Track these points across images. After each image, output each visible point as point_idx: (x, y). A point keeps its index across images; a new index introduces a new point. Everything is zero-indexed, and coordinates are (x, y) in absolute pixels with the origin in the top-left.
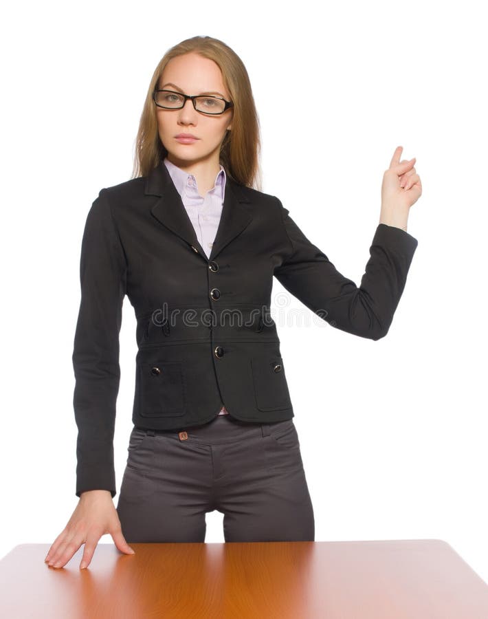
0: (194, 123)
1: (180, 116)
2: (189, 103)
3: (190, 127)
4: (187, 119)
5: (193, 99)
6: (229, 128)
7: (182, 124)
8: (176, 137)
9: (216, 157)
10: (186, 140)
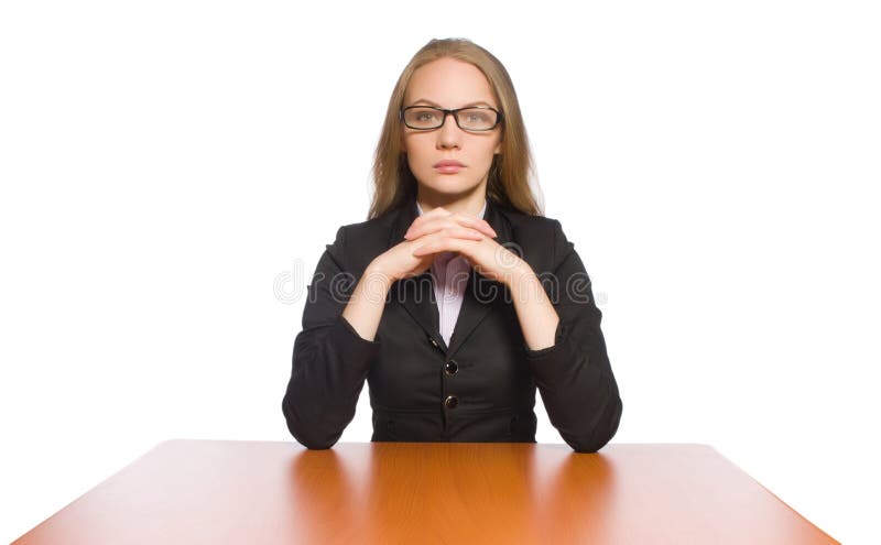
0: (459, 145)
1: (440, 137)
2: (450, 119)
3: (454, 151)
4: (450, 139)
5: (454, 113)
6: (497, 151)
7: (444, 147)
8: (437, 166)
9: (481, 192)
10: (449, 169)
